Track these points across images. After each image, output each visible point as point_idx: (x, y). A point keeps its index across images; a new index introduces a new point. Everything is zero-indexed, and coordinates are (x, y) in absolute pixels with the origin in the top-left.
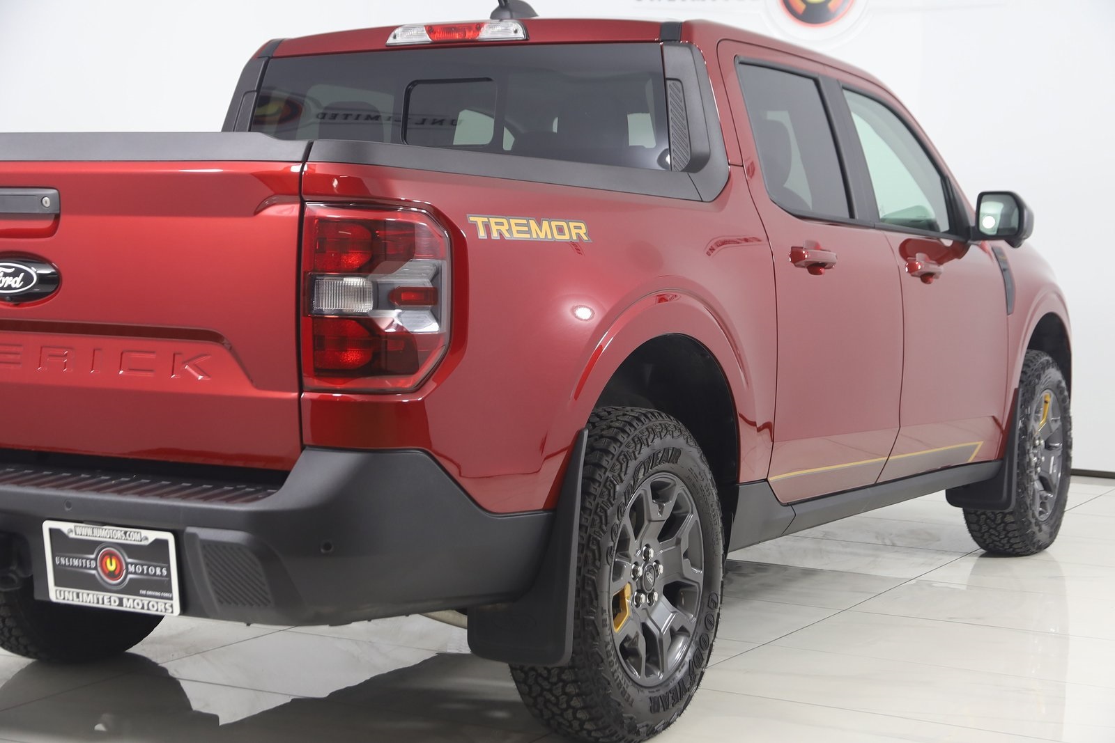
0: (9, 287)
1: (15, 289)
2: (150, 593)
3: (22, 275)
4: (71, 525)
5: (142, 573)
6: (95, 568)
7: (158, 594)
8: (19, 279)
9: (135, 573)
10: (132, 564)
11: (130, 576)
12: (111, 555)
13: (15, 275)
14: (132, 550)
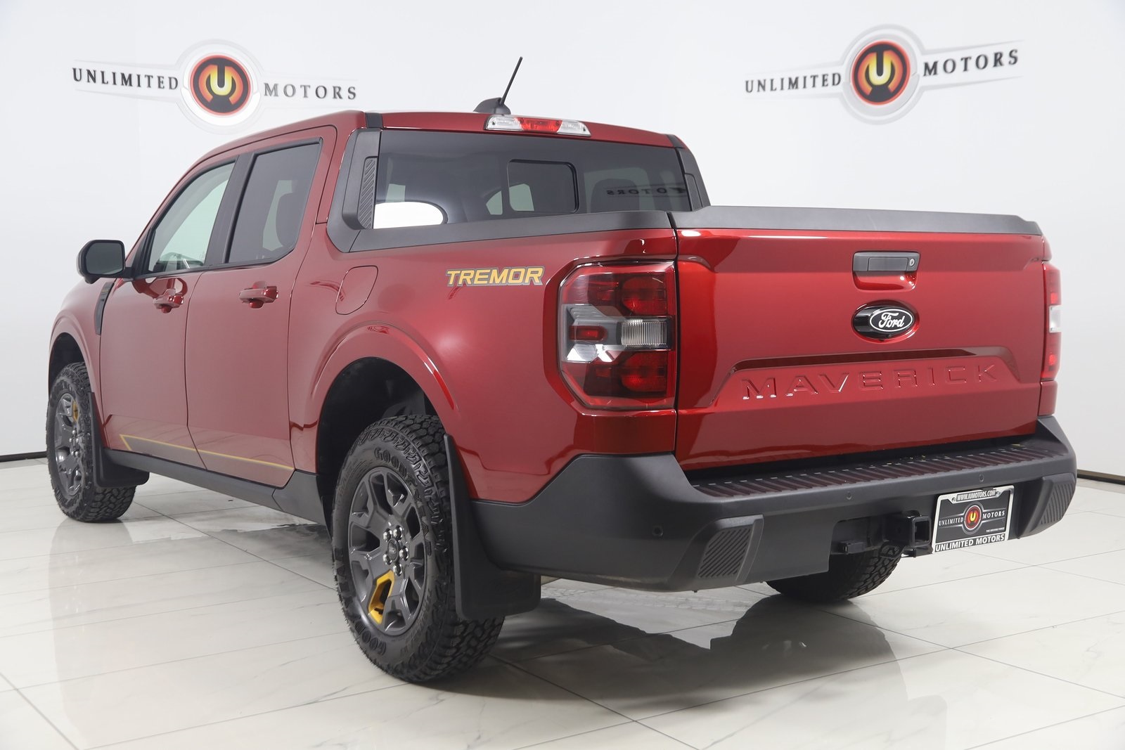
0: (896, 327)
1: (900, 328)
2: (992, 530)
3: (904, 317)
4: (955, 495)
5: (991, 518)
6: (963, 523)
7: (997, 530)
8: (902, 321)
9: (987, 519)
10: (985, 513)
11: (983, 522)
12: (974, 510)
13: (898, 318)
14: (987, 504)
